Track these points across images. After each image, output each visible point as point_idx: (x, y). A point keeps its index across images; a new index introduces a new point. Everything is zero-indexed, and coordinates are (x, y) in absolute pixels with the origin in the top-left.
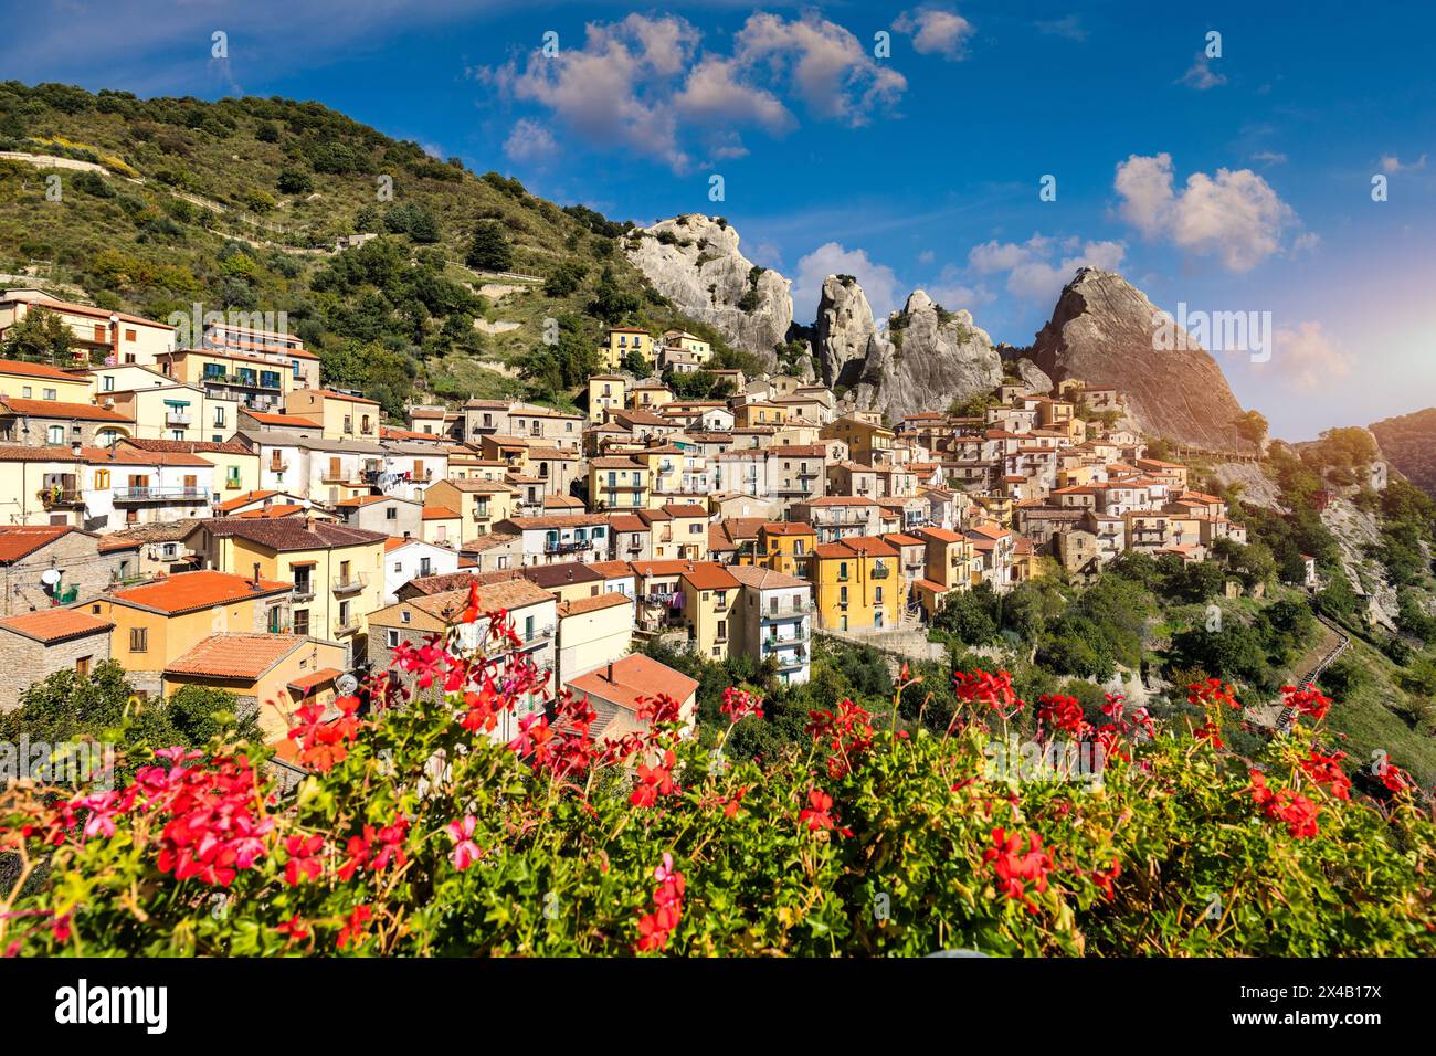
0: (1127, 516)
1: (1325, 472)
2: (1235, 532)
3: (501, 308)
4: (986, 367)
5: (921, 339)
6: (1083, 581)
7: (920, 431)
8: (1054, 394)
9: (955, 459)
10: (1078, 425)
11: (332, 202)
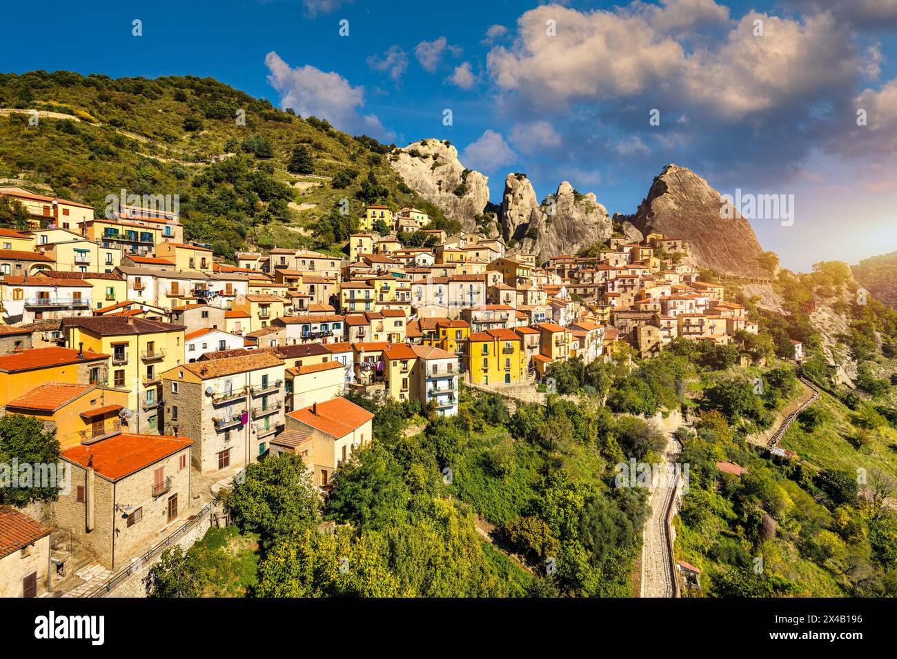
0: (679, 317)
1: (815, 289)
2: (750, 327)
3: (306, 195)
4: (602, 227)
5: (563, 211)
6: (650, 356)
7: (558, 266)
8: (643, 243)
9: (578, 283)
10: (655, 261)
11: (213, 135)
